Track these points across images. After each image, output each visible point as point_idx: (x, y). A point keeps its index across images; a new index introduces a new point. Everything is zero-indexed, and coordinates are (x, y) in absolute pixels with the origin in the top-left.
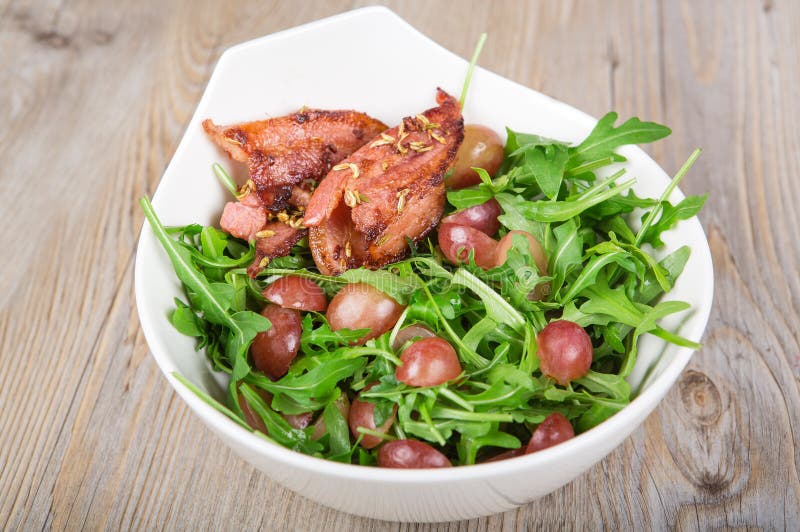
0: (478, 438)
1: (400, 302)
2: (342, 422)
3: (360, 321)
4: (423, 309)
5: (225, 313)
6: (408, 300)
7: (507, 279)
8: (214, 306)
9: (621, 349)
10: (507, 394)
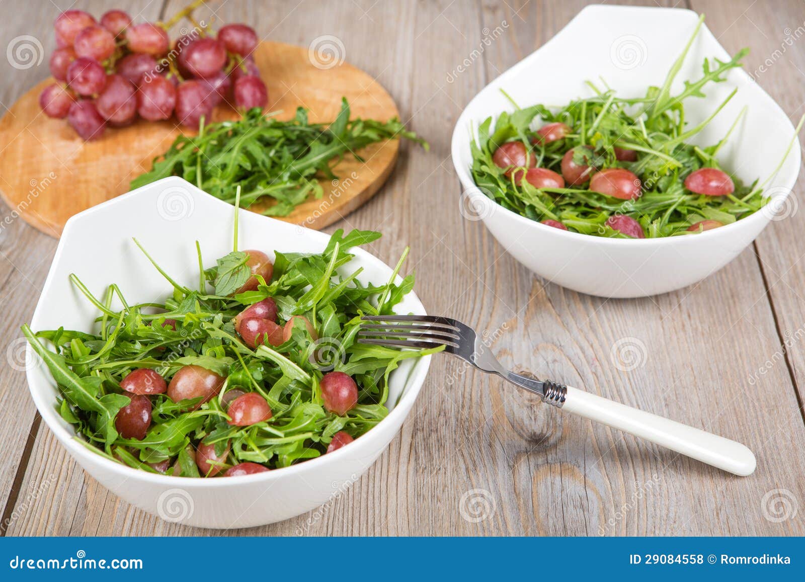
0: (290, 454)
1: (222, 375)
2: (191, 463)
3: (194, 393)
4: (240, 376)
5: (94, 399)
6: (226, 372)
7: (293, 350)
8: (85, 395)
9: (377, 391)
10: (306, 423)
